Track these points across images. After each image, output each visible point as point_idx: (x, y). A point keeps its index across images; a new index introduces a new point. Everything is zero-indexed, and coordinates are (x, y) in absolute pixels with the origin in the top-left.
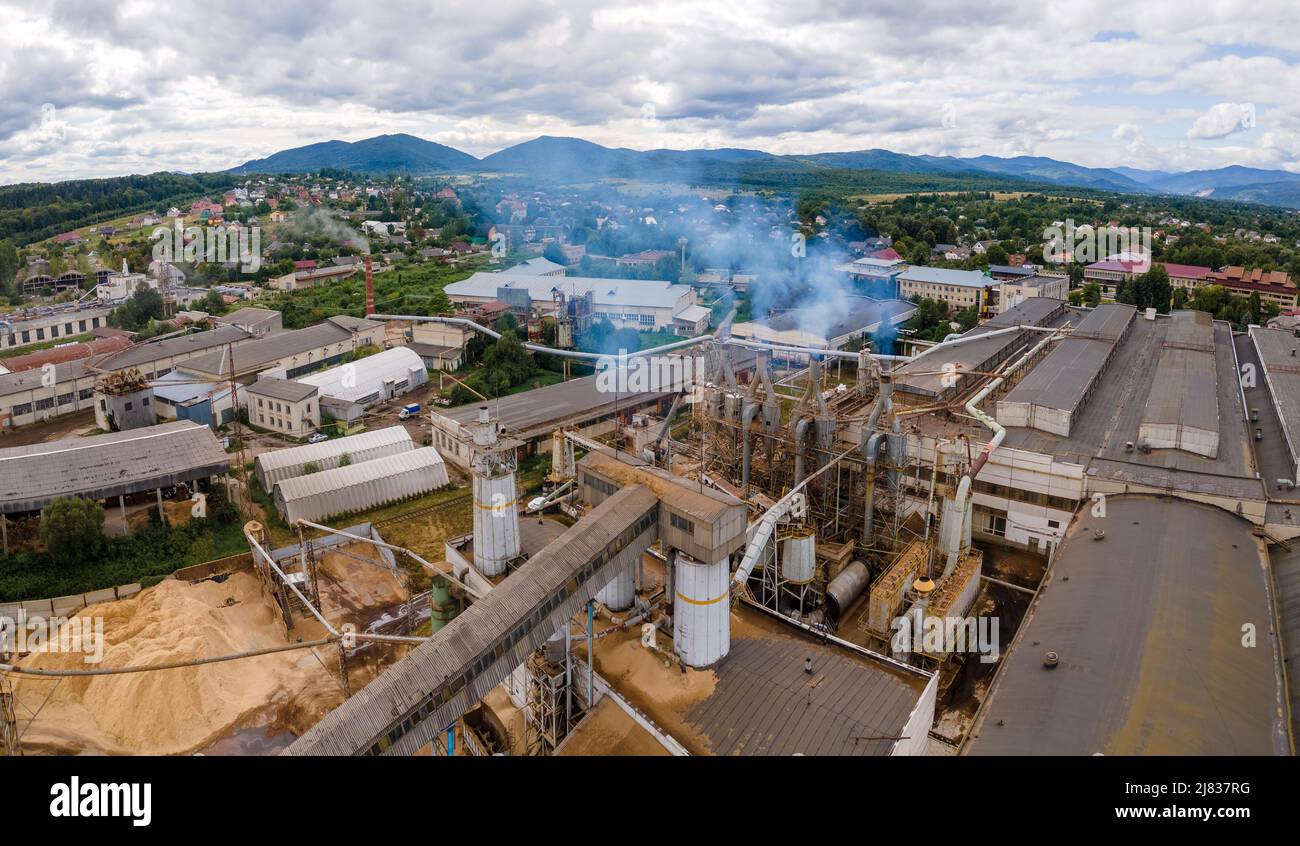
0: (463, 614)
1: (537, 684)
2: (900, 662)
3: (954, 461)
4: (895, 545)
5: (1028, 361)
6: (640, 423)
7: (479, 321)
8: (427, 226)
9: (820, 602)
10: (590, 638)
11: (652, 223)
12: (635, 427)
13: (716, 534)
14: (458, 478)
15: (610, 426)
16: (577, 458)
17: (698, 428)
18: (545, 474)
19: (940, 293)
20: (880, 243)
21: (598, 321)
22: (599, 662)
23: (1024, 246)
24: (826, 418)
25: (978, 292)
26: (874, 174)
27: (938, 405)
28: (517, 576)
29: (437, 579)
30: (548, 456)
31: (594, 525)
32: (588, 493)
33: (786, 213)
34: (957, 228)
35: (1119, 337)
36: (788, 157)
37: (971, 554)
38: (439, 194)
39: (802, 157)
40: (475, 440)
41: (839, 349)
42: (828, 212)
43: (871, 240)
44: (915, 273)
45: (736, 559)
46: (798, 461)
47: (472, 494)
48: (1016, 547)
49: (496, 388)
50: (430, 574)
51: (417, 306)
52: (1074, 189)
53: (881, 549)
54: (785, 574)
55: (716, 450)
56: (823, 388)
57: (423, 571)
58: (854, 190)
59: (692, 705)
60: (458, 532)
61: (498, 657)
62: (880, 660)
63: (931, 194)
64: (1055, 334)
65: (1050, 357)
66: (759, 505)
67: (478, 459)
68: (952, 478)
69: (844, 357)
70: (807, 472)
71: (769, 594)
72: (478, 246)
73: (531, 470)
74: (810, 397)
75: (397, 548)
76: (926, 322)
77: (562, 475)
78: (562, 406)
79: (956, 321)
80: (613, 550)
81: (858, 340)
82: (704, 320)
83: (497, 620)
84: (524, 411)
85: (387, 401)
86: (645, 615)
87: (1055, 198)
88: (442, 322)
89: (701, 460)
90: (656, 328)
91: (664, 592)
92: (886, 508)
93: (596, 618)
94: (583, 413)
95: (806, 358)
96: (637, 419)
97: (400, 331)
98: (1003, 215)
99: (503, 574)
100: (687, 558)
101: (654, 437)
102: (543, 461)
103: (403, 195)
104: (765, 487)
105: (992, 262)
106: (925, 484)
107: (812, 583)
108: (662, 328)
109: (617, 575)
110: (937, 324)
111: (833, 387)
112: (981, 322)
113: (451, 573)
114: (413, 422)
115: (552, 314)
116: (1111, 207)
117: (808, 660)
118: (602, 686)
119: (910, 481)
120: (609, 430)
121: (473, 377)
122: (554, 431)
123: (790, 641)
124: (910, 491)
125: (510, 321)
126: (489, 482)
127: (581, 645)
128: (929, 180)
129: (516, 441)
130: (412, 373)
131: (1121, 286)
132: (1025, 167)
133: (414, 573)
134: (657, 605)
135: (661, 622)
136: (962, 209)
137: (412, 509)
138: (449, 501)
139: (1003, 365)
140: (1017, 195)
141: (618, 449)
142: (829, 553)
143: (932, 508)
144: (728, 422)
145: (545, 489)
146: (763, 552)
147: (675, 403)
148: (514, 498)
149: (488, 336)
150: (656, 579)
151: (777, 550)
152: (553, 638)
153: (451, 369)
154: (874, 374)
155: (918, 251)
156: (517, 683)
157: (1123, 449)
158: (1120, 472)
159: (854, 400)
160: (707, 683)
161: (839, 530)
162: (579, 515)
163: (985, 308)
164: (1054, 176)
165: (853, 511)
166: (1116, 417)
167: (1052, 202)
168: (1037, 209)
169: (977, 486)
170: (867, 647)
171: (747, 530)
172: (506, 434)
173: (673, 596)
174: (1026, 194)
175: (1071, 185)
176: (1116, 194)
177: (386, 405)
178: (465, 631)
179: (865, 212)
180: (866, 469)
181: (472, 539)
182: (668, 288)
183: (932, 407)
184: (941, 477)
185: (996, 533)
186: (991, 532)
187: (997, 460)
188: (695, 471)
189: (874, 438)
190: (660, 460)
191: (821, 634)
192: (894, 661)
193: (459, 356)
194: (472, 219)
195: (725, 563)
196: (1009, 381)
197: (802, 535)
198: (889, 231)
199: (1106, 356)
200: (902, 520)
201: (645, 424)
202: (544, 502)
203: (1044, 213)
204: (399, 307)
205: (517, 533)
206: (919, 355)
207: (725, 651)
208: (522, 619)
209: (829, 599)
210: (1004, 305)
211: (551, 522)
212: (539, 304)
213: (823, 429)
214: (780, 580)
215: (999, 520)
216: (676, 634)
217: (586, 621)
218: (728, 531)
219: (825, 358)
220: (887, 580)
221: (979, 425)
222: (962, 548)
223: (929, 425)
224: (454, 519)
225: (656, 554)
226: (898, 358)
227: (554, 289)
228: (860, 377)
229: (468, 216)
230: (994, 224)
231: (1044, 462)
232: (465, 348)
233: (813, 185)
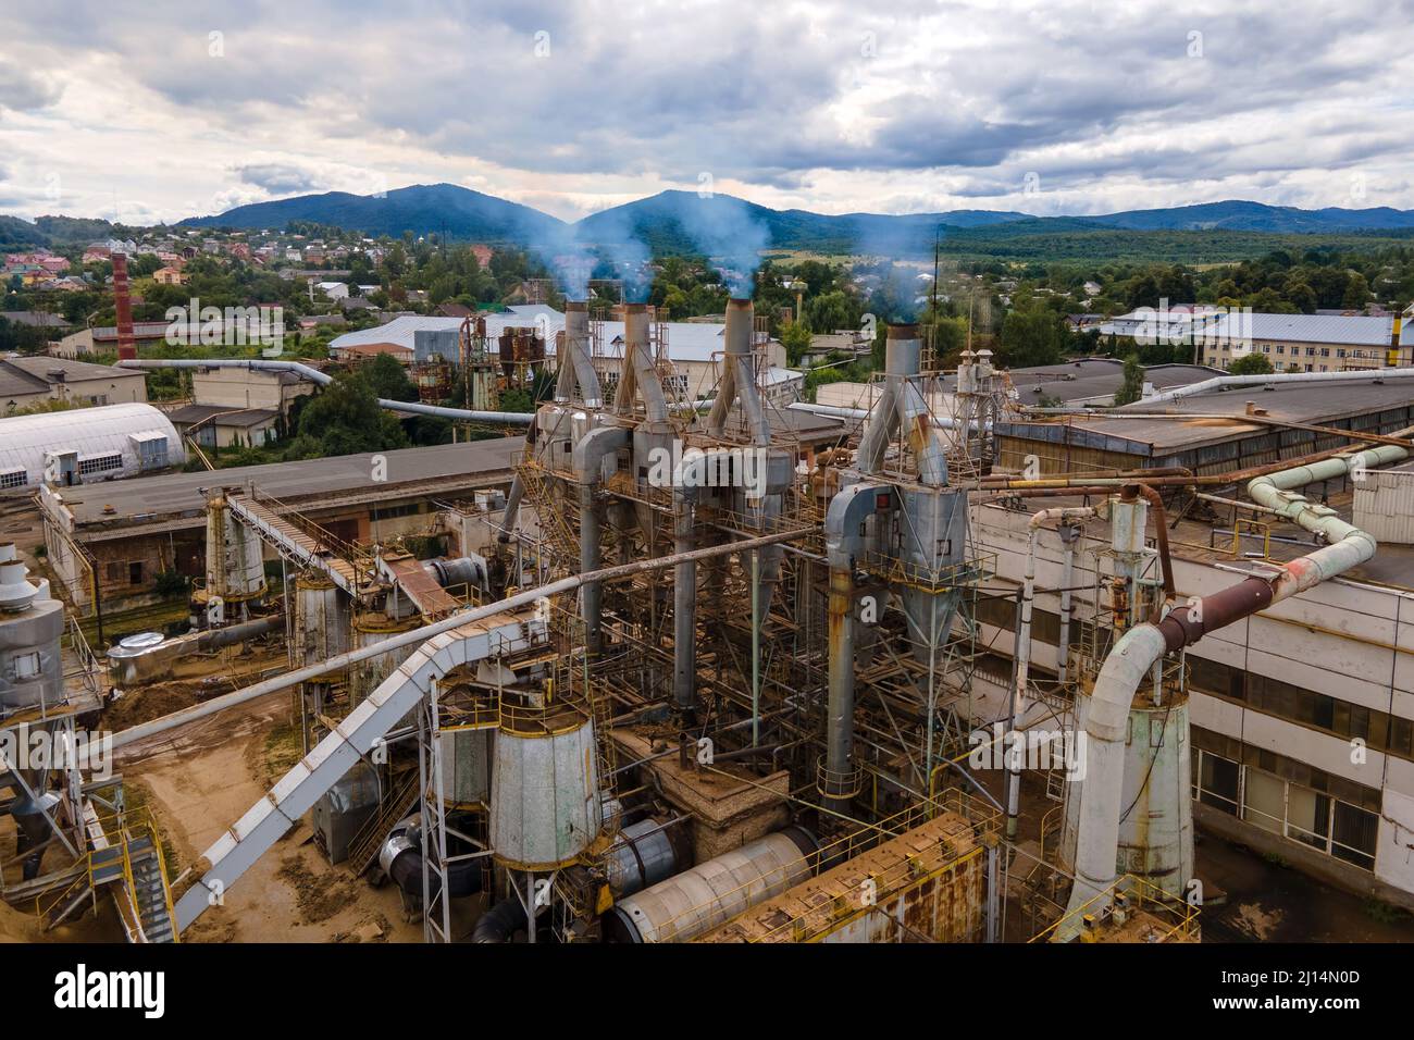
6: (484, 507)
96: (481, 498)
130: (135, 445)
186: (1322, 845)
193: (269, 424)
201: (494, 507)
215: (1354, 816)
232: (287, 412)
233: (1100, 253)
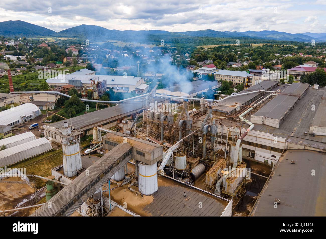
0: (60, 192)
1: (90, 207)
2: (218, 195)
3: (235, 134)
4: (214, 159)
5: (263, 102)
6: (125, 123)
7: (61, 92)
8: (36, 57)
9: (188, 175)
10: (109, 190)
11: (127, 56)
12: (123, 124)
13: (152, 156)
14: (56, 147)
15: (114, 124)
16: (102, 135)
17: (145, 123)
18: (91, 142)
19: (230, 79)
20: (208, 62)
21: (108, 90)
22: (113, 197)
23: (262, 63)
24: (189, 120)
25: (244, 79)
26: (207, 39)
27: (229, 116)
28: (81, 176)
29: (48, 182)
30: (92, 135)
31: (110, 156)
32: (107, 146)
33: (175, 52)
34: (237, 56)
35: (301, 95)
36: (175, 33)
37: (242, 163)
38: (40, 45)
39: (181, 33)
40: (62, 133)
41: (194, 97)
42: (190, 52)
43: (205, 61)
44: (221, 72)
45: (159, 163)
46: (180, 133)
47: (62, 151)
48: (259, 162)
49: (70, 115)
50: (45, 181)
51: (34, 88)
52: (285, 42)
53: (209, 160)
54: (176, 167)
55: (152, 130)
56: (188, 110)
57: (42, 180)
58: (199, 44)
59: (145, 206)
60: (56, 165)
61: (75, 203)
62: (210, 194)
63: (228, 45)
64: (274, 93)
65: (272, 101)
66: (167, 146)
67: (64, 140)
68: (234, 140)
69: (195, 100)
70: (183, 136)
71: (171, 173)
72: (59, 65)
73: (85, 141)
74: (184, 113)
75: (30, 175)
76: (225, 89)
77: (97, 141)
78: (96, 119)
79: (236, 88)
80: (117, 163)
81: (200, 94)
82: (147, 88)
83: (74, 191)
84: (82, 121)
85: (23, 123)
86: (128, 181)
87: (277, 45)
88: (46, 93)
89: (147, 133)
90: (130, 91)
91: (135, 174)
92: (211, 148)
93: (111, 184)
94: (104, 121)
95: (182, 100)
96: (124, 121)
97: (27, 97)
98: (255, 52)
99: (76, 175)
100: (142, 163)
101: (130, 127)
102: (90, 137)
103: (23, 45)
104: (169, 141)
105: (250, 68)
106: (224, 141)
107: (185, 170)
108: (132, 92)
109: (118, 170)
110: (229, 89)
111: (192, 110)
112: (245, 89)
113: (54, 179)
114: (36, 129)
115: (91, 88)
116: (301, 48)
117: (185, 193)
118: (114, 204)
119: (219, 140)
120: (113, 125)
121: (60, 112)
122: (93, 127)
123: (178, 187)
124: (219, 143)
125: (74, 91)
126: (69, 146)
127: (106, 193)
128: (227, 40)
129: (79, 132)
130: (34, 112)
131: (303, 77)
132: (266, 35)
133: (38, 182)
134: (133, 178)
135: (134, 183)
136: (239, 50)
137: (36, 160)
138: (53, 155)
139: (253, 103)
140: (261, 45)
141: (117, 131)
142: (191, 161)
143: (227, 148)
144: (156, 121)
145: (91, 146)
146: (168, 161)
147: (137, 116)
148: (79, 151)
149: (66, 97)
150: (132, 170)
151: (173, 160)
152: (96, 192)
153: (51, 109)
154: (206, 106)
155: (222, 65)
156: (83, 209)
157: (303, 134)
158: (301, 142)
159: (199, 114)
160: (151, 199)
161: (194, 154)
162: (104, 153)
163: (247, 84)
164: (277, 37)
165: (199, 148)
166: (299, 123)
167: (275, 47)
168: (269, 50)
169: (243, 142)
170: (205, 190)
171: (163, 154)
172: (75, 130)
173: (138, 175)
174: (265, 44)
175: (284, 40)
176: (303, 43)
177: (22, 125)
178: (61, 197)
179: (203, 51)
180: (203, 135)
181: (63, 166)
182: (133, 78)
183: (227, 116)
184: (230, 139)
185: (251, 157)
186: (249, 157)
187: (251, 134)
188: (145, 137)
189: (206, 126)
190: (132, 134)
191: (189, 185)
192: (215, 195)
193: (54, 105)
194: (56, 55)
195: (156, 165)
196: (255, 109)
197: (182, 156)
198: (212, 58)
199: (295, 101)
200: (216, 152)
201: (127, 123)
202: (90, 151)
203: (271, 51)
204: (26, 88)
205: (81, 162)
206: (222, 99)
207: (156, 190)
208: (83, 189)
209: (192, 175)
210: (254, 83)
211: (93, 157)
212: (85, 85)
213: (188, 123)
214: (174, 169)
215: (253, 154)
216: (140, 186)
217: (108, 185)
218: (157, 155)
219: (189, 100)
220: (212, 170)
221: (244, 123)
222: (238, 161)
223: (226, 122)
224: (55, 161)
225: (132, 163)
226: (215, 100)
227: (91, 80)
228: (201, 107)
229: (54, 54)
230: (251, 55)
231: (269, 136)
232: (57, 102)
233: (184, 42)
